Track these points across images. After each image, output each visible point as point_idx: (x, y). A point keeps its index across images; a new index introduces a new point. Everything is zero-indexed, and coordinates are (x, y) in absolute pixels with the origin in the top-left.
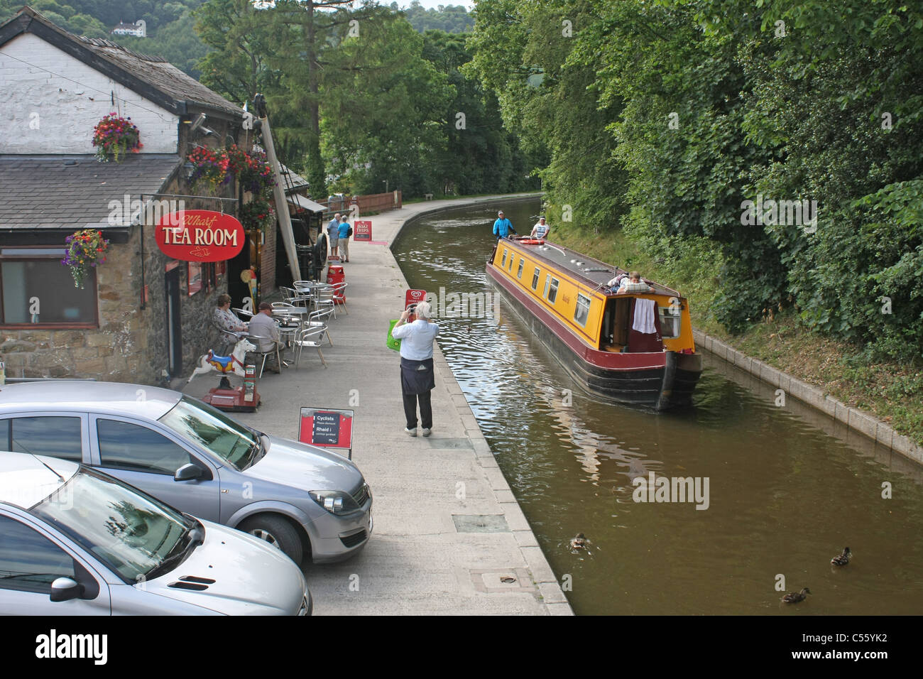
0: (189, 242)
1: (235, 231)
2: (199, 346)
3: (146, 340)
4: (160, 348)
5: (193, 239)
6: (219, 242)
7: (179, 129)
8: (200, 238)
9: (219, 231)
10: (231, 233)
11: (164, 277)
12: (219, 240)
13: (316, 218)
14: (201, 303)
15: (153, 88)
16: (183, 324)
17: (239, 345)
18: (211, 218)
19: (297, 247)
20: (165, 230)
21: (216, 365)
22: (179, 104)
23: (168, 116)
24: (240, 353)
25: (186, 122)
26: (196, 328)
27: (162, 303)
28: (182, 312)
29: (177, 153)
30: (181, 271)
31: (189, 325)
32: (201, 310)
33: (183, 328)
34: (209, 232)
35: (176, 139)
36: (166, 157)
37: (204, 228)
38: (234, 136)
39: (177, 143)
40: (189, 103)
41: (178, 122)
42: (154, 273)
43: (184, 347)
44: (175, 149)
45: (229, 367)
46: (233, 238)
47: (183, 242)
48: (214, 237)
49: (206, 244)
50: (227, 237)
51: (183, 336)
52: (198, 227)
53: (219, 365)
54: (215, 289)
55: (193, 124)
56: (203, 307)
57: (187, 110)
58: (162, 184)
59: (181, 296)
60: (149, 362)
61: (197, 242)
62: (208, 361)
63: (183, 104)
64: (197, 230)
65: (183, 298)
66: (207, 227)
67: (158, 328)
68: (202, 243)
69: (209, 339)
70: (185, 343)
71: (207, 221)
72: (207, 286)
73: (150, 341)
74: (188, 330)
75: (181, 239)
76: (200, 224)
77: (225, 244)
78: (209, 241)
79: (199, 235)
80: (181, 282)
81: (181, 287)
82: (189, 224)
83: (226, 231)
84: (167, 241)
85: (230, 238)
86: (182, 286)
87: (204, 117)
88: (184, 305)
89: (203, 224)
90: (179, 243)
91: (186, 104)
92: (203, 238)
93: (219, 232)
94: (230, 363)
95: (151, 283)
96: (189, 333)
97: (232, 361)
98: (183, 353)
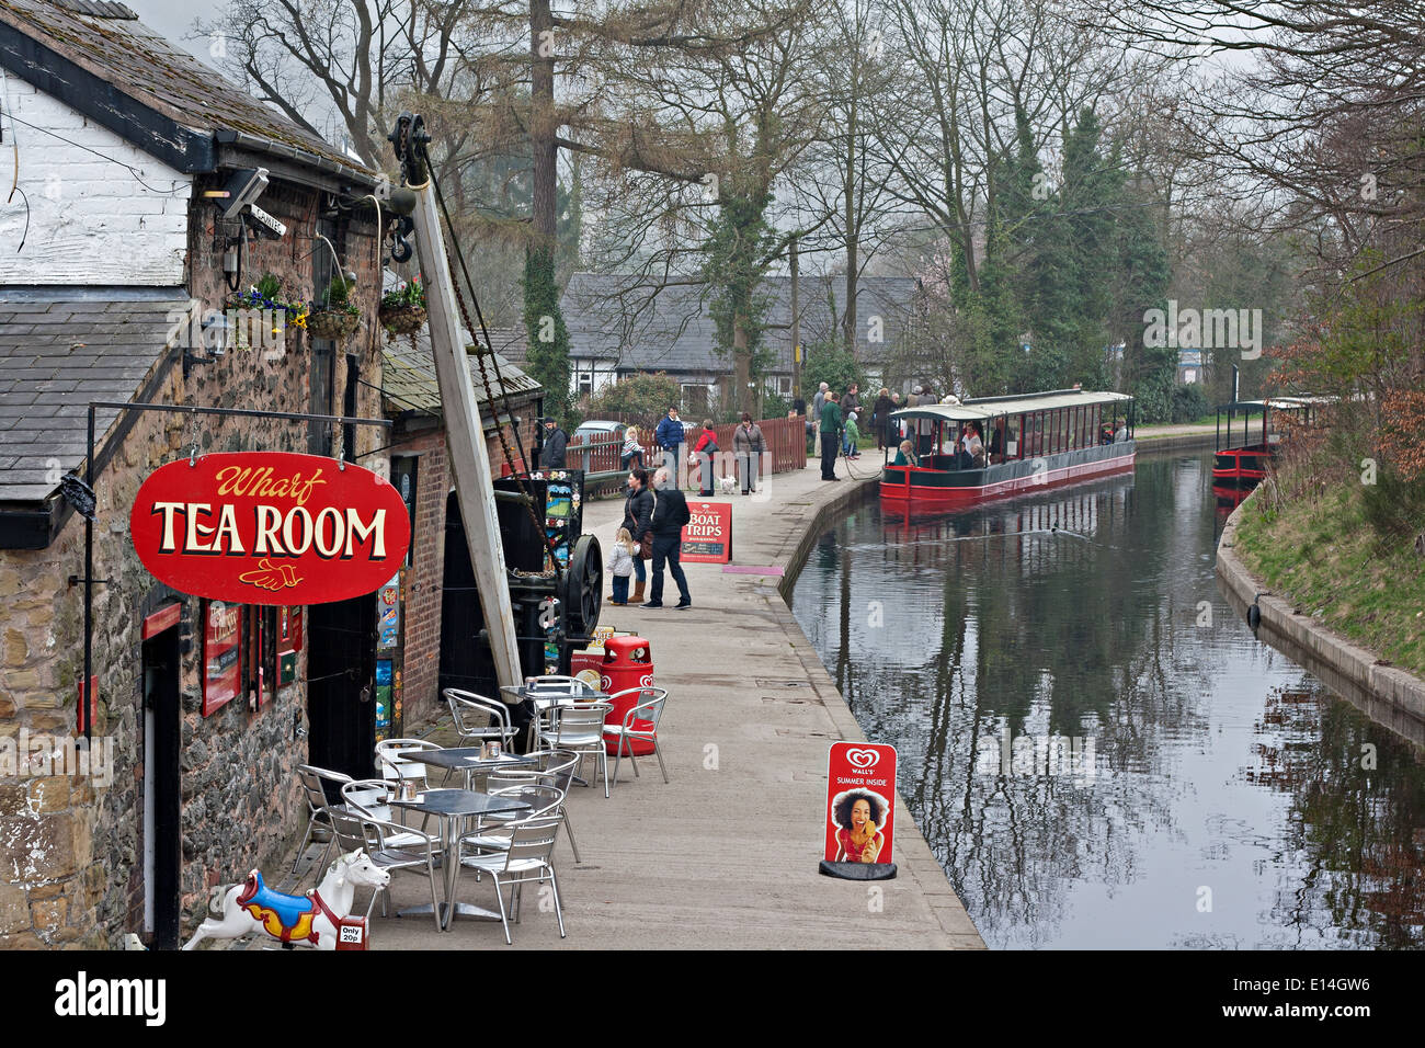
0: (237, 546)
1: (381, 514)
2: (227, 868)
3: (89, 842)
4: (122, 867)
5: (249, 535)
6: (330, 546)
7: (190, 214)
8: (271, 534)
9: (330, 514)
10: (367, 519)
11: (138, 654)
12: (330, 540)
13: (563, 490)
14: (235, 740)
15: (119, 93)
16: (185, 800)
17: (341, 866)
18: (307, 475)
19: (510, 577)
20: (163, 510)
21: (265, 919)
22: (193, 141)
23: (160, 176)
24: (339, 890)
25: (211, 194)
26: (220, 815)
27: (133, 730)
28: (183, 762)
29: (182, 286)
30: (183, 638)
31: (201, 799)
32: (236, 759)
33: (184, 812)
34: (299, 516)
35: (182, 242)
36: (152, 297)
37: (285, 505)
38: (333, 238)
39: (183, 254)
40: (222, 138)
41: (188, 193)
42: (115, 640)
43: (185, 869)
44: (176, 274)
45: (301, 929)
46: (374, 531)
47: (217, 547)
48: (314, 530)
49: (289, 553)
50: (355, 530)
51: (184, 837)
52: (267, 501)
53: (273, 918)
54: (274, 698)
55: (232, 199)
56: (240, 752)
57: (217, 158)
58: (142, 374)
59: (182, 712)
60: (94, 909)
61: (261, 547)
62: (243, 902)
63: (205, 140)
64: (262, 510)
65: (189, 720)
66: (293, 503)
67: (120, 807)
68: (278, 548)
69: (254, 847)
70: (189, 855)
71: (295, 484)
72: (255, 687)
73: (97, 846)
74: (199, 820)
75: (211, 538)
76: (272, 493)
77: (349, 551)
78: (298, 542)
79: (270, 524)
80: (182, 671)
81: (183, 689)
82: (238, 493)
83: (352, 513)
84: (169, 543)
85: (364, 533)
86: (188, 682)
87: (264, 179)
88: (188, 743)
89: (281, 494)
90: (207, 547)
91: (215, 140)
92: (280, 535)
93: (330, 517)
94: (305, 918)
95: (107, 670)
96: (200, 827)
97: (315, 913)
98: (183, 886)
